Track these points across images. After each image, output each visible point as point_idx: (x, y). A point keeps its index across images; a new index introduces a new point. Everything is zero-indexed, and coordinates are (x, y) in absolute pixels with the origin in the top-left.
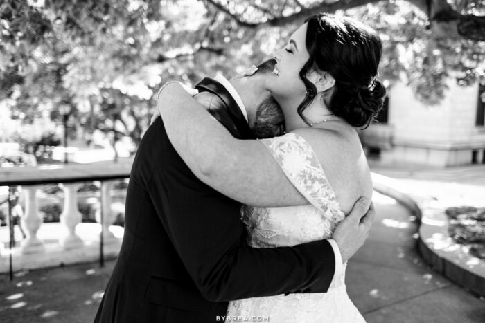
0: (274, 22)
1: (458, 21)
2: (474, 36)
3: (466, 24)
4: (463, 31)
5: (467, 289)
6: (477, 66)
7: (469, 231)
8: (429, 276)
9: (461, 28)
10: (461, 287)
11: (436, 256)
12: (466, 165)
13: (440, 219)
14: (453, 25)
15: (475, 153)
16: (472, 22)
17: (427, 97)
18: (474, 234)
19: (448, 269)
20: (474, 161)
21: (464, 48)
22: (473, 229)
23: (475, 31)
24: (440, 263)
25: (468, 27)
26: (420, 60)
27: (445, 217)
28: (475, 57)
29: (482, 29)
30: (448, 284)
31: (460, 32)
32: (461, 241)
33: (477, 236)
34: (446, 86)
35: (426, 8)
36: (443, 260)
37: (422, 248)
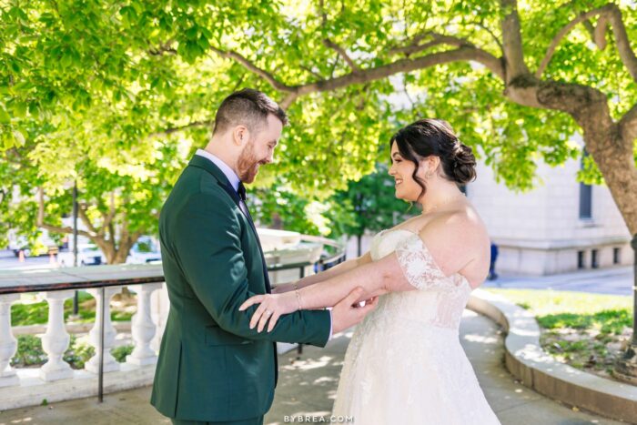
0: (321, 85)
1: (537, 88)
2: (555, 106)
3: (546, 92)
4: (543, 100)
5: (560, 402)
6: (567, 139)
7: (564, 340)
8: (519, 391)
9: (540, 96)
10: (552, 399)
11: (524, 366)
12: (571, 271)
13: (532, 330)
14: (532, 92)
15: (581, 255)
16: (552, 90)
17: (510, 178)
18: (569, 343)
19: (537, 381)
20: (581, 265)
21: (549, 117)
22: (568, 338)
23: (556, 100)
24: (529, 374)
25: (548, 95)
26: (500, 131)
27: (536, 326)
28: (564, 128)
29: (564, 97)
30: (538, 397)
31: (539, 100)
32: (554, 350)
33: (572, 344)
34: (532, 163)
35: (501, 71)
36: (532, 370)
37: (509, 362)
